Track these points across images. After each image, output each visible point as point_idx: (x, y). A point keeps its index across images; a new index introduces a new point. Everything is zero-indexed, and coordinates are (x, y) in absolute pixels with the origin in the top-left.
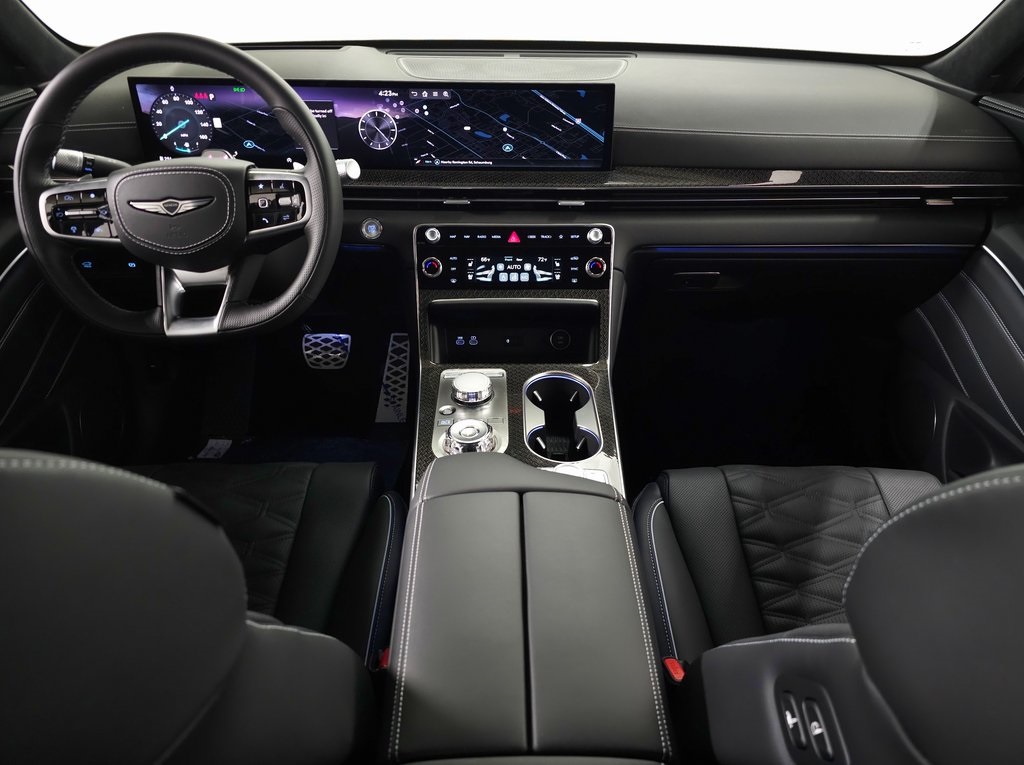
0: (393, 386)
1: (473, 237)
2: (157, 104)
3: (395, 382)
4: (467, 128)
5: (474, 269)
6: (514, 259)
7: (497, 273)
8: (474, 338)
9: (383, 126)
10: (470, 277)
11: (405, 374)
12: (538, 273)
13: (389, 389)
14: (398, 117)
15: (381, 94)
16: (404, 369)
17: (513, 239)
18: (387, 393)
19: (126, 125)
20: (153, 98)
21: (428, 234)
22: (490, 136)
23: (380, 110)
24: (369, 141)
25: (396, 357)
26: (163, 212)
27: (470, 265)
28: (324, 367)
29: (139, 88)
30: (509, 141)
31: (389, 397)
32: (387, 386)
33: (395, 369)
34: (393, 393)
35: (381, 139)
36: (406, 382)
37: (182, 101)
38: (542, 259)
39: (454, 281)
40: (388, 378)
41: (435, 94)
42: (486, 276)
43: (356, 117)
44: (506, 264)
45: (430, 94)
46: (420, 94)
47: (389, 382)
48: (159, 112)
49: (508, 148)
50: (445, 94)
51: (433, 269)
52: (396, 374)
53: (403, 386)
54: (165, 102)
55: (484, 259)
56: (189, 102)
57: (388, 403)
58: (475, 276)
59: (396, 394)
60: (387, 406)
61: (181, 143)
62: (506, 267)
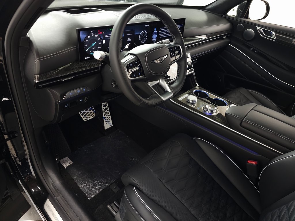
2: (86, 38)
3: (107, 115)
9: (144, 36)
11: (109, 112)
13: (106, 118)
14: (148, 32)
15: (145, 26)
16: (108, 110)
20: (85, 36)
25: (105, 108)
28: (89, 119)
29: (81, 33)
31: (106, 121)
33: (106, 111)
34: (107, 119)
36: (109, 114)
37: (94, 36)
40: (104, 115)
43: (139, 34)
48: (87, 41)
52: (106, 113)
53: (109, 116)
54: (89, 37)
56: (97, 36)
60: (107, 123)
61: (92, 51)
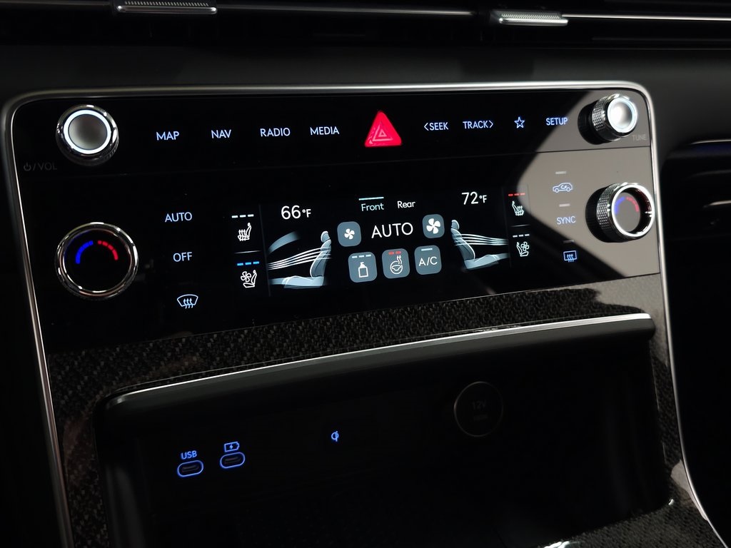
1: (245, 135)
5: (261, 251)
6: (390, 204)
7: (340, 257)
8: (231, 447)
10: (249, 279)
12: (464, 241)
17: (381, 135)
27: (244, 236)
38: (473, 197)
39: (188, 304)
42: (303, 270)
44: (366, 222)
58: (266, 275)
62: (366, 232)
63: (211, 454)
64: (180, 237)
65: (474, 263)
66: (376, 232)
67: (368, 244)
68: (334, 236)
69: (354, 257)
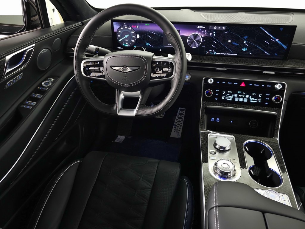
0: (178, 126)
1: (226, 83)
2: (119, 29)
3: (178, 124)
4: (230, 41)
5: (225, 95)
6: (242, 93)
7: (234, 97)
8: (218, 119)
9: (196, 40)
10: (223, 98)
11: (182, 122)
12: (251, 99)
13: (176, 126)
14: (203, 36)
15: (198, 27)
16: (182, 120)
17: (243, 85)
18: (175, 128)
19: (108, 36)
20: (118, 27)
21: (209, 81)
22: (238, 45)
23: (197, 33)
24: (190, 45)
25: (180, 116)
26: (122, 71)
27: (224, 93)
28: (156, 117)
29: (114, 23)
30: (246, 46)
31: (176, 129)
32: (175, 125)
33: (179, 120)
34: (177, 128)
35: (195, 44)
36: (182, 125)
37: (127, 28)
38: (254, 94)
39: (216, 99)
40: (176, 123)
41: (219, 28)
42: (229, 98)
43: (187, 36)
44: (238, 94)
45: (217, 28)
46: (213, 27)
47: (176, 124)
48: (120, 32)
49: (244, 49)
50: (224, 28)
51: (209, 94)
52: (179, 121)
53: (181, 126)
54: (122, 28)
55: (229, 92)
56: (130, 29)
57: (175, 131)
58: (225, 98)
59: (178, 128)
60: (175, 132)
61: (125, 42)
62: (238, 95)
63: (215, 119)
64: (217, 92)
65: (252, 102)
66: (239, 96)
67: (238, 97)
68: (234, 95)
69: (236, 98)
